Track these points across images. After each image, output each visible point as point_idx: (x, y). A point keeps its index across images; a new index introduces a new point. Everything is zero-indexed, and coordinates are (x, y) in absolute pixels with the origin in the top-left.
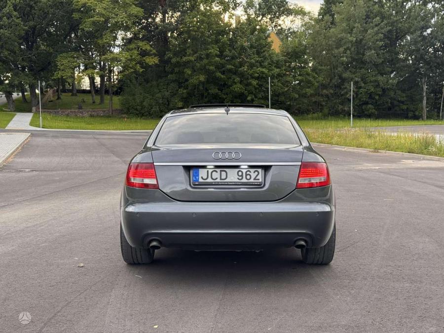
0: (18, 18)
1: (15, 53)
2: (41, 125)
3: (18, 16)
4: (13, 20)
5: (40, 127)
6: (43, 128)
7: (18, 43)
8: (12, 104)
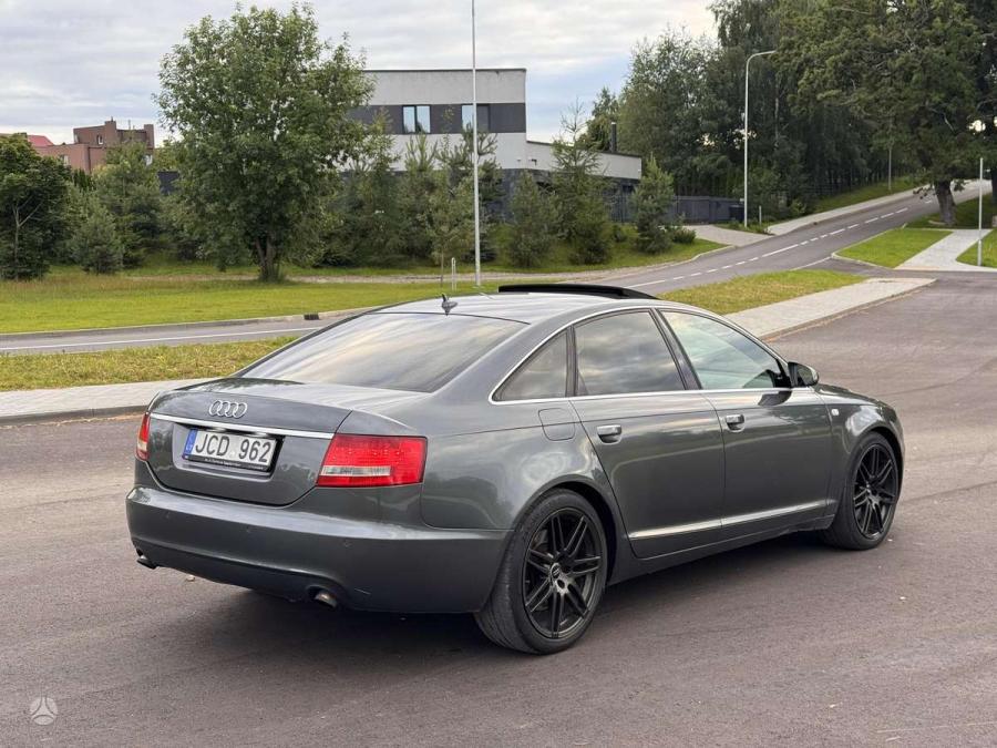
0: (965, 17)
1: (962, 95)
2: (979, 259)
3: (966, 12)
4: (954, 24)
5: (976, 264)
6: (983, 265)
7: (964, 73)
8: (950, 209)
